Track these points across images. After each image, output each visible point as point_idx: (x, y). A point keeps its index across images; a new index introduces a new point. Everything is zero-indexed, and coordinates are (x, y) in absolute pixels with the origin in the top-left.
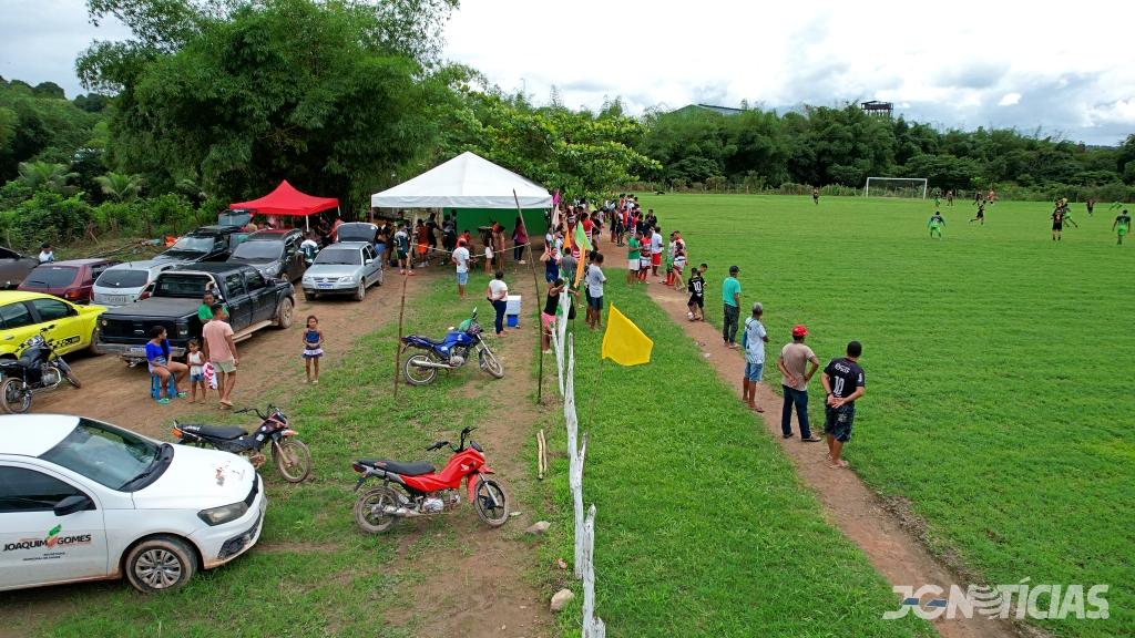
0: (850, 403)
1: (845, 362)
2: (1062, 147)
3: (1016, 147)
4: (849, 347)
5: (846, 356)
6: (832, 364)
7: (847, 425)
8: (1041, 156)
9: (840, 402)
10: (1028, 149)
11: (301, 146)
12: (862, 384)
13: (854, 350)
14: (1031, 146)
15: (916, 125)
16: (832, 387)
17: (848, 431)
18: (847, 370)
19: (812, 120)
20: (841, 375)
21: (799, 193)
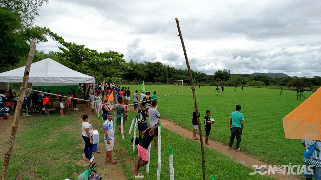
10: (196, 75)
21: (149, 85)
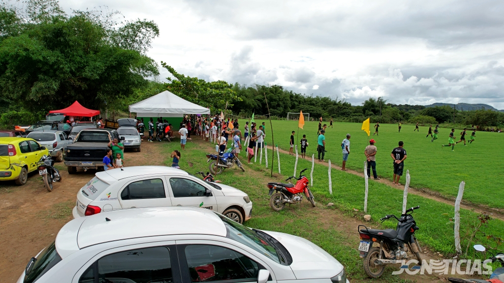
0: (402, 162)
1: (398, 148)
2: (345, 104)
3: (330, 104)
4: (399, 143)
5: (398, 146)
6: (394, 150)
7: (401, 170)
8: (339, 107)
9: (399, 162)
10: (334, 105)
11: (84, 86)
12: (406, 154)
13: (401, 144)
14: (335, 104)
15: (296, 94)
16: (395, 157)
17: (402, 172)
18: (400, 151)
19: (259, 91)
20: (398, 153)
